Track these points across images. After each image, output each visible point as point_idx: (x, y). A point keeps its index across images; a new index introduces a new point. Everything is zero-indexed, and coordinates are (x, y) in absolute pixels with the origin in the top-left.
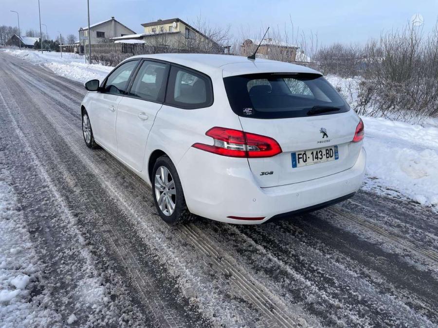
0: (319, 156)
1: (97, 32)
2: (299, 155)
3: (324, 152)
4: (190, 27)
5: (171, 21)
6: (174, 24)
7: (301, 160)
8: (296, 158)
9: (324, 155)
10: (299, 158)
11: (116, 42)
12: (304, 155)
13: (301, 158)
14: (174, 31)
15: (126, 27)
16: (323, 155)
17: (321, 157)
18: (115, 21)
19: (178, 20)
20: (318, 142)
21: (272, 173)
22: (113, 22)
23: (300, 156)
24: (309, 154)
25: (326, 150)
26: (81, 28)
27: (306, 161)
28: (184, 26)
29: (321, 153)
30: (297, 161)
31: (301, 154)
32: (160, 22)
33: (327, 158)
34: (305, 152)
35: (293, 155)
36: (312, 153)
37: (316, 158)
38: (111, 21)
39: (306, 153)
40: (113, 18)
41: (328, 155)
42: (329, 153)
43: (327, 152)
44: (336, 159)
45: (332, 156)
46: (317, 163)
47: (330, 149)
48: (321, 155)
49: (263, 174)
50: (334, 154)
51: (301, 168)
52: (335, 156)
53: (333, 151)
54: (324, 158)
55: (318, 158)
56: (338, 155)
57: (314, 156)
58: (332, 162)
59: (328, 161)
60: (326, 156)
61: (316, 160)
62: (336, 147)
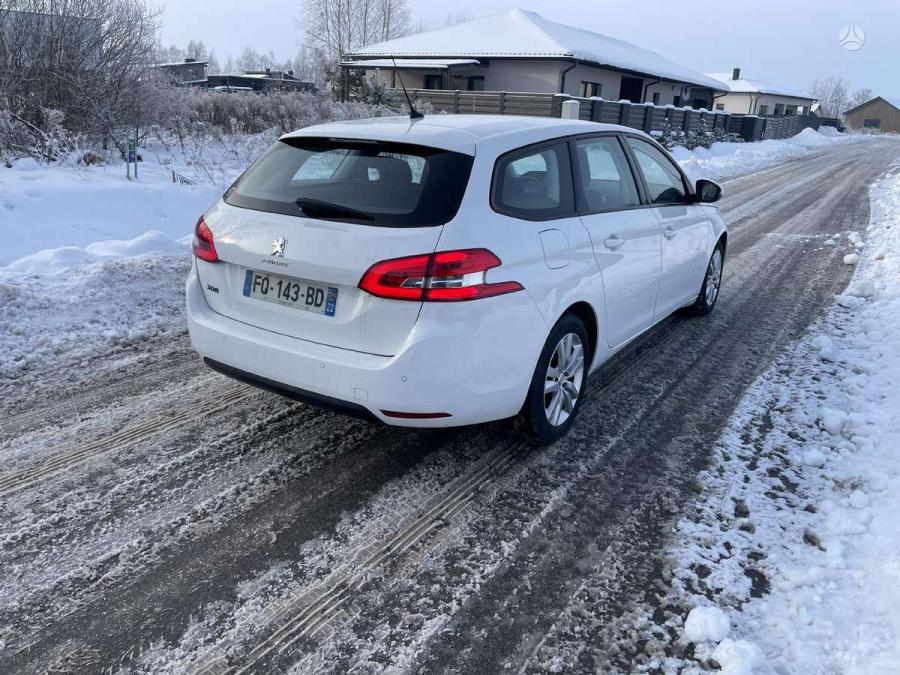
0: (292, 293)
2: (256, 278)
3: (303, 290)
7: (258, 288)
8: (251, 282)
9: (303, 295)
10: (256, 283)
12: (266, 282)
13: (260, 284)
16: (300, 293)
17: (295, 296)
21: (217, 290)
23: (259, 280)
24: (273, 283)
25: (309, 288)
27: (266, 292)
29: (296, 289)
30: (253, 287)
31: (261, 277)
33: (307, 303)
34: (267, 276)
35: (250, 273)
36: (280, 283)
37: (284, 295)
39: (270, 279)
41: (310, 300)
42: (314, 296)
43: (311, 292)
44: (327, 313)
45: (319, 305)
46: (284, 304)
47: (319, 290)
48: (296, 293)
49: (210, 288)
50: (324, 303)
51: (256, 301)
52: (327, 306)
53: (323, 297)
54: (302, 300)
55: (287, 296)
56: (334, 310)
57: (283, 290)
58: (316, 316)
59: (307, 309)
60: (305, 298)
61: (283, 298)
62: (334, 291)
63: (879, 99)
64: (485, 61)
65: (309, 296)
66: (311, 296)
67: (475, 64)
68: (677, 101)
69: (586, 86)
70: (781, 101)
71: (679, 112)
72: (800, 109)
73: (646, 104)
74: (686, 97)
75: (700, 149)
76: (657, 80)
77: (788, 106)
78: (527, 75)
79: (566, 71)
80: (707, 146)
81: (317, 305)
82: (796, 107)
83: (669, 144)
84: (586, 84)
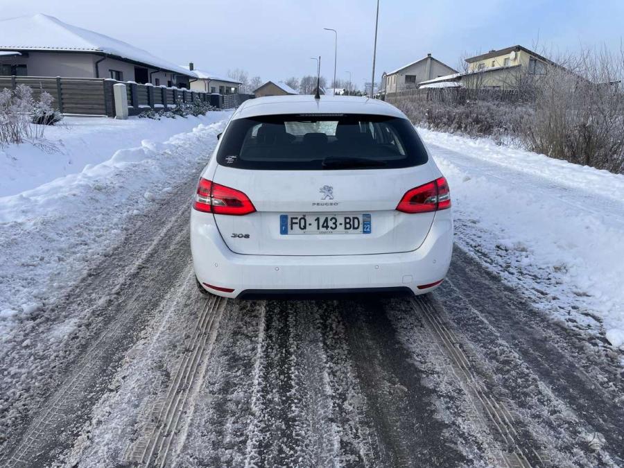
0: (331, 224)
1: (406, 76)
2: (292, 219)
3: (341, 220)
4: (536, 55)
5: (508, 51)
6: (513, 54)
7: (296, 227)
8: (287, 223)
9: (341, 224)
10: (292, 223)
11: (422, 87)
12: (303, 221)
13: (297, 223)
14: (511, 64)
15: (445, 66)
16: (338, 224)
17: (334, 226)
18: (432, 59)
19: (518, 48)
20: (314, 204)
21: (247, 236)
22: (429, 60)
23: (294, 221)
24: (310, 220)
25: (346, 218)
26: (385, 73)
27: (305, 227)
28: (529, 55)
29: (334, 221)
30: (289, 226)
31: (297, 218)
32: (493, 54)
33: (346, 228)
34: (304, 216)
35: (284, 218)
36: (318, 220)
37: (323, 227)
38: (426, 59)
39: (306, 218)
40: (429, 55)
41: (348, 226)
42: (352, 223)
43: (348, 221)
44: (364, 232)
45: (357, 228)
46: (324, 233)
47: (354, 218)
48: (335, 223)
49: (235, 236)
50: (361, 226)
51: (295, 236)
52: (364, 228)
53: (359, 222)
54: (341, 228)
55: (327, 227)
56: (370, 229)
57: (321, 224)
58: (355, 236)
59: (347, 233)
60: (343, 225)
61: (324, 229)
62: (367, 216)
63: (270, 83)
64: (26, 53)
65: (346, 223)
66: (349, 223)
67: (17, 55)
68: (170, 84)
69: (112, 73)
70: (222, 84)
71: (180, 92)
72: (233, 89)
73: (161, 86)
74: (174, 81)
75: (200, 116)
76: (158, 70)
77: (227, 87)
78: (67, 64)
79: (97, 62)
80: (204, 114)
81: (354, 228)
82: (230, 88)
83: (184, 113)
84: (111, 71)
